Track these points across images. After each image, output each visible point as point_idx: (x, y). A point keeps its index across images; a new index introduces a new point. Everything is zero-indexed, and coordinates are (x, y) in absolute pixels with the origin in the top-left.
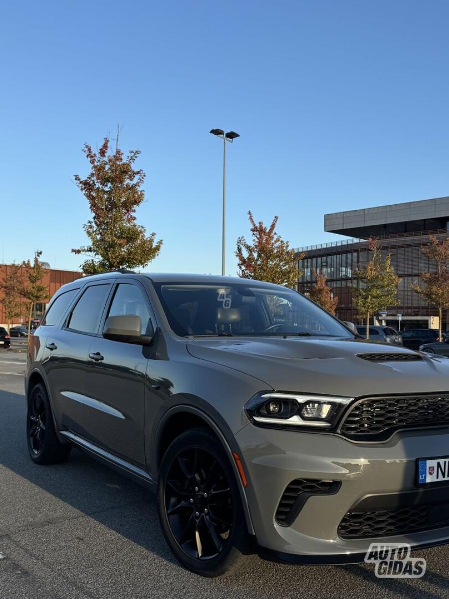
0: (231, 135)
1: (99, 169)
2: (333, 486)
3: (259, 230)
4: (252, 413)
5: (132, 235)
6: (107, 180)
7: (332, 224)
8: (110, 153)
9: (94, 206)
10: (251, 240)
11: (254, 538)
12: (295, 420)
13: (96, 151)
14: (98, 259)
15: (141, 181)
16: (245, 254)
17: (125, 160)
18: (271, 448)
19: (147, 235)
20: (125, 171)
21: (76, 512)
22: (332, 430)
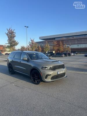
0: (27, 27)
1: (9, 32)
2: (50, 75)
3: (32, 40)
4: (42, 68)
5: (14, 42)
6: (10, 33)
7: (40, 38)
8: (11, 30)
9: (8, 37)
10: (31, 42)
11: (42, 80)
12: (46, 69)
13: (8, 29)
14: (9, 45)
15: (15, 34)
16: (30, 44)
17: (13, 31)
18: (44, 72)
19: (16, 41)
20: (13, 32)
21: (19, 80)
22: (50, 70)
